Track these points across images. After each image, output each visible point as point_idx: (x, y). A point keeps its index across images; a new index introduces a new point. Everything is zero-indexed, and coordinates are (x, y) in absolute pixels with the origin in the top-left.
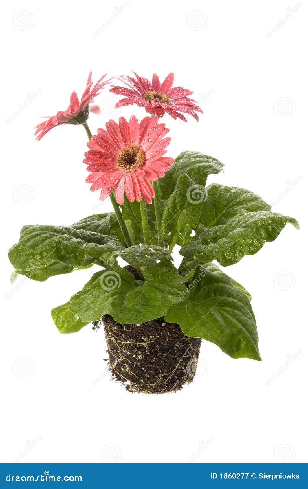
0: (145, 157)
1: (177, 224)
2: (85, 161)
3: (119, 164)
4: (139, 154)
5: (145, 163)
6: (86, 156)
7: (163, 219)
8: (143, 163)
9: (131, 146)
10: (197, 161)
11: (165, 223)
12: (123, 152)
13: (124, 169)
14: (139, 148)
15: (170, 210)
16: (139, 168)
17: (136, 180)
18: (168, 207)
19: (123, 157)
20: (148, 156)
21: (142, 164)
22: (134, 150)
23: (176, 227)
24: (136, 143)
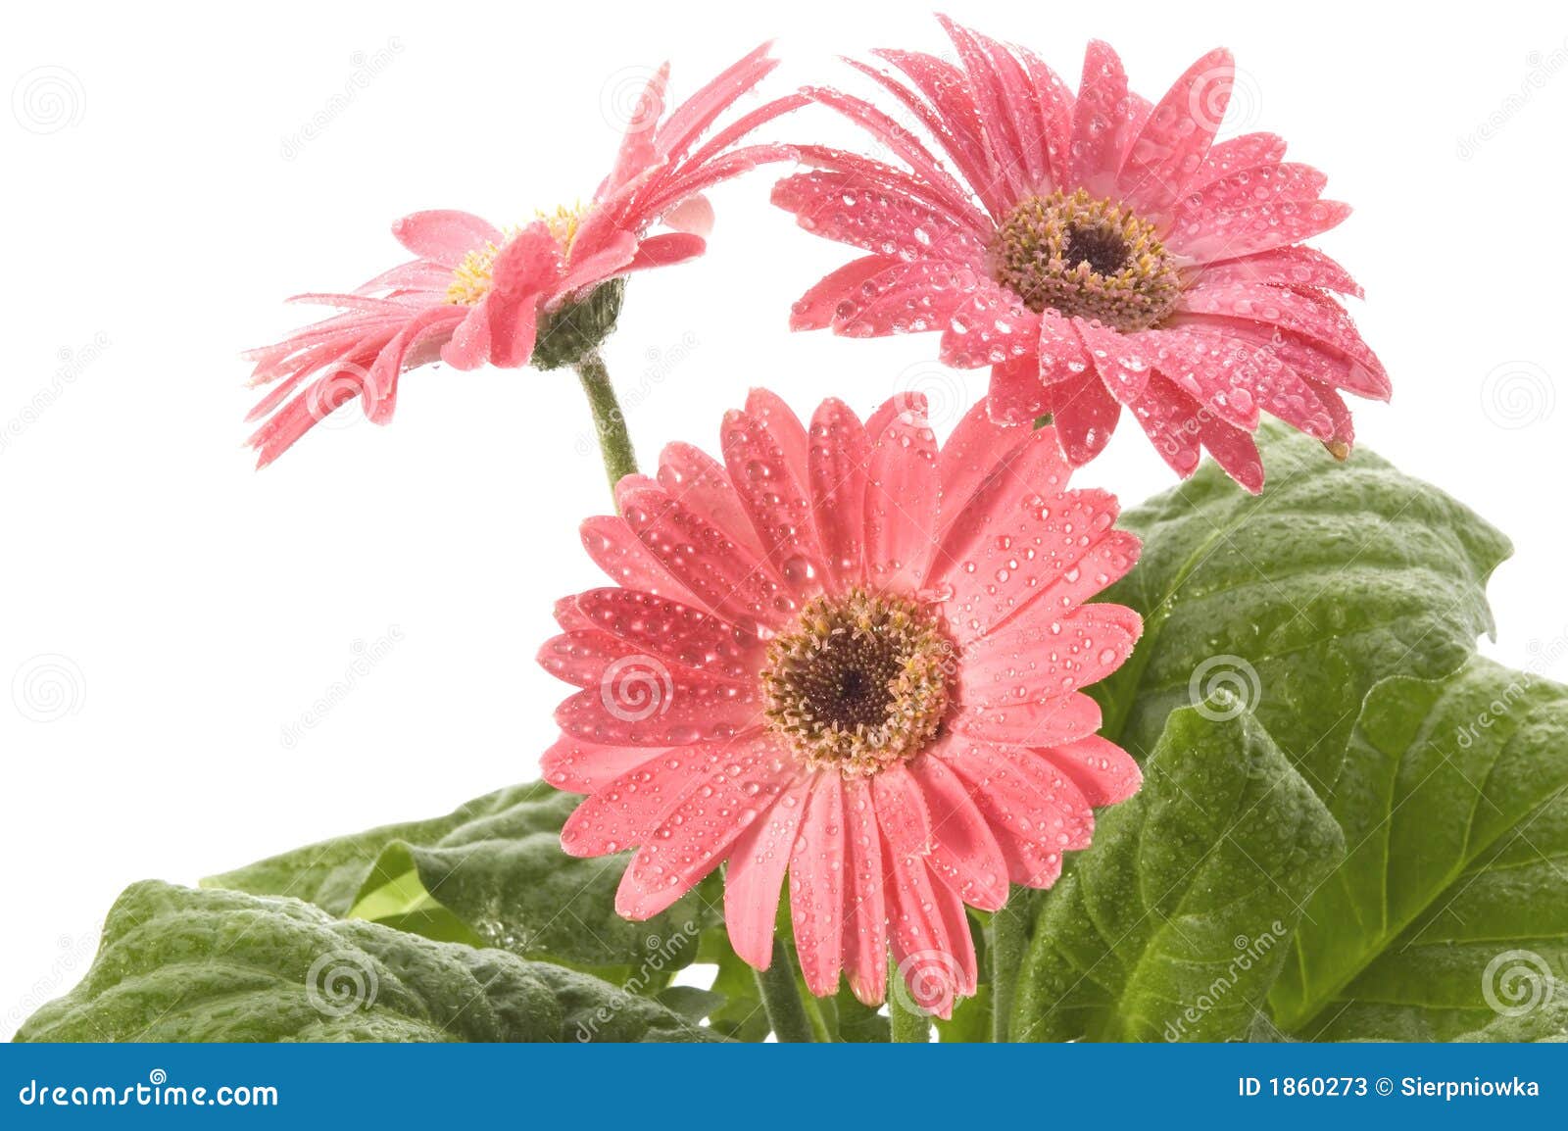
0: (953, 690)
1: (1123, 986)
2: (554, 658)
3: (773, 703)
4: (913, 663)
5: (942, 732)
6: (564, 622)
7: (1037, 954)
8: (930, 731)
9: (876, 590)
10: (1324, 545)
11: (1043, 979)
12: (810, 626)
13: (800, 745)
14: (921, 613)
15: (1089, 901)
16: (905, 757)
17: (868, 840)
18: (1078, 883)
19: (810, 655)
20: (973, 678)
21: (923, 737)
22: (885, 619)
23: (1115, 1005)
24: (909, 575)
